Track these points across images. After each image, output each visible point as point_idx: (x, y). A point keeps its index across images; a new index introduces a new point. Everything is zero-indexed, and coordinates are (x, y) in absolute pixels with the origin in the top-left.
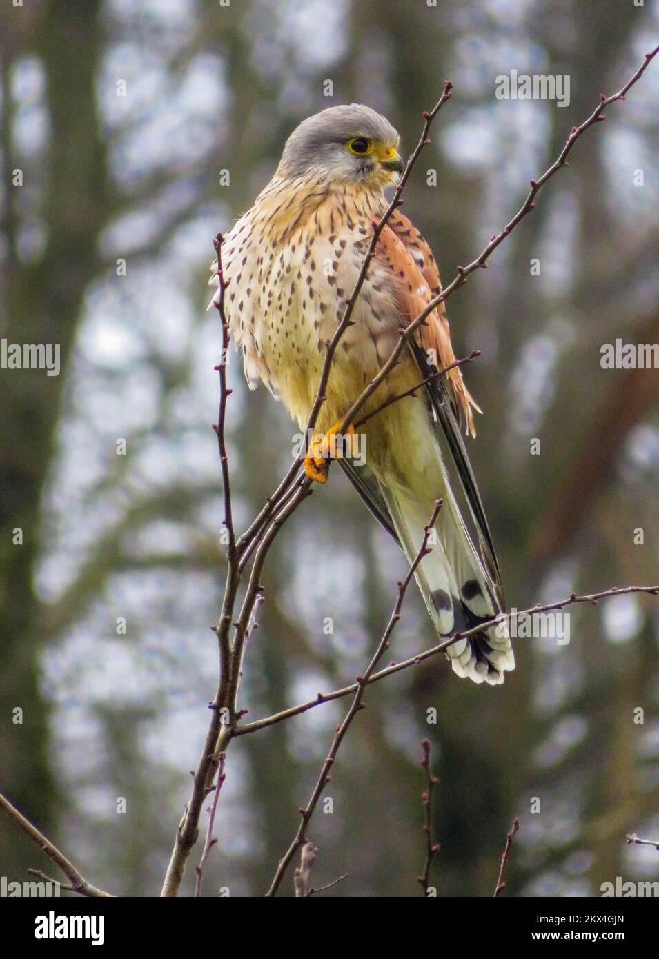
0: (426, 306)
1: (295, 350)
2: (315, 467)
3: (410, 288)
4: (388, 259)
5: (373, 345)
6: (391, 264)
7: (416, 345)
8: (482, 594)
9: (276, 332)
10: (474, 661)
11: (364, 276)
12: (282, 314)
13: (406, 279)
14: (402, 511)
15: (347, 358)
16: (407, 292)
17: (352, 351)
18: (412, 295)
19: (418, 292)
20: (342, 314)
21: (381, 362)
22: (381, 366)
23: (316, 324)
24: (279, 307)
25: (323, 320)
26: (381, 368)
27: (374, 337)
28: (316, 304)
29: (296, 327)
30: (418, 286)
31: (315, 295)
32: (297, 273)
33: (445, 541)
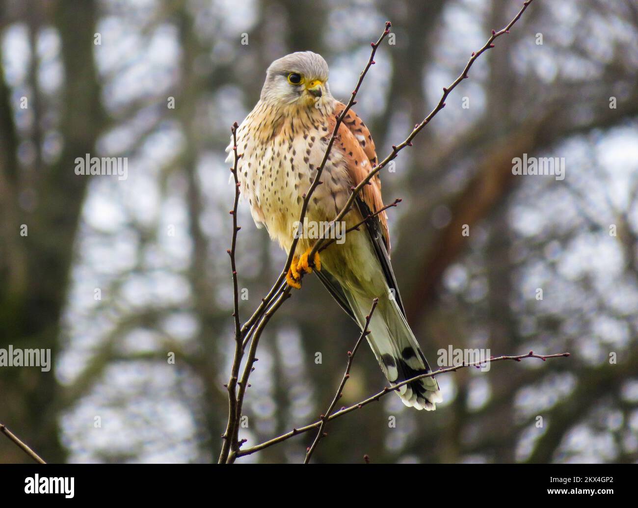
0: (366, 175)
1: (280, 203)
2: (293, 279)
3: (356, 162)
4: (342, 144)
5: (333, 199)
6: (344, 147)
7: (360, 199)
8: (416, 356)
9: (268, 190)
10: (416, 397)
11: (327, 157)
12: (272, 179)
13: (354, 158)
14: (359, 304)
15: (317, 208)
16: (354, 165)
17: (319, 203)
18: (358, 168)
19: (362, 164)
20: (313, 180)
21: (338, 211)
22: (338, 213)
23: (296, 186)
24: (269, 175)
25: (300, 184)
26: (338, 215)
27: (334, 194)
28: (295, 174)
29: (282, 188)
30: (361, 161)
31: (295, 168)
32: (283, 156)
33: (388, 322)
